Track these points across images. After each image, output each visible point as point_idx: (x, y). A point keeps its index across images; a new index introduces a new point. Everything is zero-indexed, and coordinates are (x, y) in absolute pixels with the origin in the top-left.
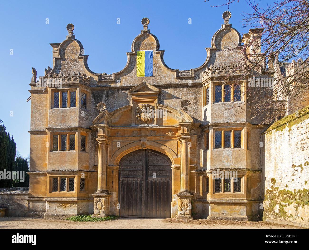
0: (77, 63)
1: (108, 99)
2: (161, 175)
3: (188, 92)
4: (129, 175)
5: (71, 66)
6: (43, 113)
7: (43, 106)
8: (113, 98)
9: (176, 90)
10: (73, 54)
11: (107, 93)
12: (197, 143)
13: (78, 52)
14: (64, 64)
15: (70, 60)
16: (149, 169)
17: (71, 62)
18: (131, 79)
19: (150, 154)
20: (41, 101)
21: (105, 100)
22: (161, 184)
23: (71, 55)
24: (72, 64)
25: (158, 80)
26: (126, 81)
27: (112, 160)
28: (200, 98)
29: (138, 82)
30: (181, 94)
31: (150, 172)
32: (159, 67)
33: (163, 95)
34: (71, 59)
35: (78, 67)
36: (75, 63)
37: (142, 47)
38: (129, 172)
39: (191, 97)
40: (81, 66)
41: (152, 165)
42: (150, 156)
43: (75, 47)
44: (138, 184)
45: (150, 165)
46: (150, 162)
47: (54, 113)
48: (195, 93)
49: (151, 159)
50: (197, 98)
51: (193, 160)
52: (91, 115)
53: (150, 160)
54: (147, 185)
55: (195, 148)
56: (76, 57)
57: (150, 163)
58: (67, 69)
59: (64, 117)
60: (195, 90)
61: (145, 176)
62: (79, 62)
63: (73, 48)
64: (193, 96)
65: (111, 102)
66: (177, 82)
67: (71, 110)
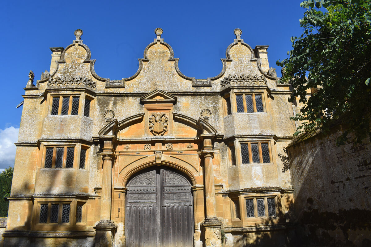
0: (82, 67)
1: (116, 106)
2: (179, 198)
3: (207, 101)
4: (139, 199)
5: (75, 70)
6: (36, 122)
7: (37, 113)
8: (122, 106)
9: (194, 99)
10: (78, 58)
11: (114, 100)
12: (221, 158)
13: (85, 57)
14: (68, 68)
15: (74, 64)
16: (164, 191)
17: (75, 66)
18: (143, 85)
19: (165, 172)
20: (35, 107)
21: (113, 108)
22: (180, 210)
23: (77, 59)
24: (77, 68)
25: (173, 88)
26: (137, 87)
27: (119, 180)
28: (220, 107)
29: (151, 88)
30: (199, 103)
31: (165, 194)
32: (174, 74)
33: (179, 103)
34: (76, 63)
35: (83, 71)
36: (80, 67)
37: (155, 54)
38: (139, 195)
39: (211, 106)
40: (87, 70)
41: (168, 186)
42: (165, 175)
43: (82, 51)
44: (150, 211)
45: (165, 185)
46: (165, 181)
47: (52, 122)
48: (214, 102)
49: (167, 177)
50: (217, 108)
51: (218, 178)
52: (95, 124)
53: (165, 179)
54: (162, 211)
55: (219, 164)
56: (82, 61)
57: (165, 183)
58: (70, 73)
59: (62, 126)
60: (214, 99)
61: (159, 200)
62: (85, 66)
63: (80, 52)
64: (212, 105)
65: (120, 110)
66: (194, 90)
67: (72, 118)
